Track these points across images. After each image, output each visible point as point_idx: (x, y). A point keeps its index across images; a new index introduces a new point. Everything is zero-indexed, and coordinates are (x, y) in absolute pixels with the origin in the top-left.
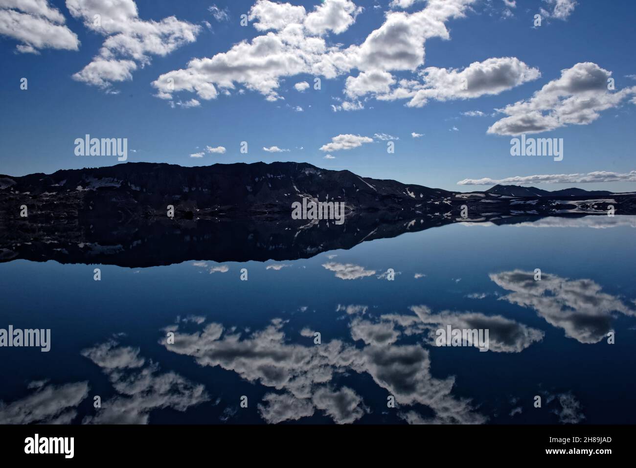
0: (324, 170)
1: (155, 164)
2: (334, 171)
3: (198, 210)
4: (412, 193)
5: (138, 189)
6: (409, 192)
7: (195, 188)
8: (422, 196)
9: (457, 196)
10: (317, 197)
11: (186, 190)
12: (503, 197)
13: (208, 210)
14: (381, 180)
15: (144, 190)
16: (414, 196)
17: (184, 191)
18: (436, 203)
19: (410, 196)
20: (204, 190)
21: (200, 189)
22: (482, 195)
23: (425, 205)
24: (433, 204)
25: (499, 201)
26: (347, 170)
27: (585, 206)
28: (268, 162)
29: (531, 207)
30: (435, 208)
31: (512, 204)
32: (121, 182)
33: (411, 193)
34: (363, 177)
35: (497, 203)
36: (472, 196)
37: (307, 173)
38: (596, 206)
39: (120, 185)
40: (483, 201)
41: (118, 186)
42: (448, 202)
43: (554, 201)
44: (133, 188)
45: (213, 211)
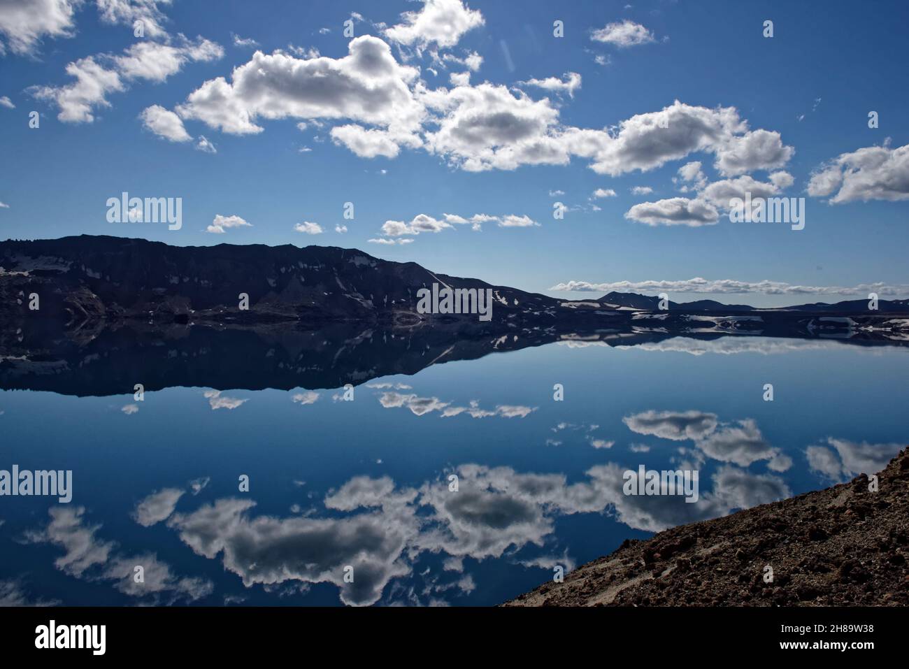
0: (381, 260)
1: (126, 240)
2: (395, 262)
3: (193, 312)
4: (504, 299)
5: (97, 276)
6: (498, 297)
7: (188, 279)
8: (516, 302)
9: (563, 305)
10: (371, 299)
11: (175, 280)
12: (622, 308)
13: (210, 312)
14: (461, 279)
15: (108, 278)
16: (506, 303)
17: (172, 281)
18: (536, 313)
19: (501, 302)
20: (202, 282)
21: (196, 280)
22: (597, 305)
23: (521, 316)
24: (531, 314)
25: (618, 314)
26: (414, 263)
27: (725, 325)
28: (300, 246)
29: (658, 323)
30: (534, 321)
31: (634, 318)
32: (70, 263)
33: (501, 298)
34: (436, 272)
35: (615, 316)
36: (582, 305)
37: (357, 264)
38: (738, 325)
39: (69, 269)
40: (598, 313)
41: (65, 269)
42: (552, 313)
43: (688, 316)
44: (90, 273)
45: (216, 313)
